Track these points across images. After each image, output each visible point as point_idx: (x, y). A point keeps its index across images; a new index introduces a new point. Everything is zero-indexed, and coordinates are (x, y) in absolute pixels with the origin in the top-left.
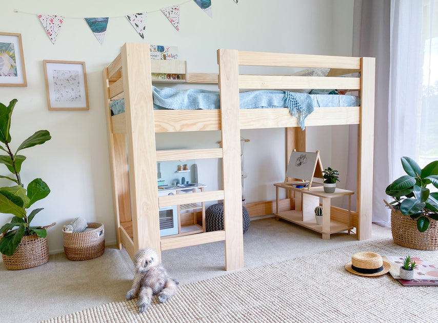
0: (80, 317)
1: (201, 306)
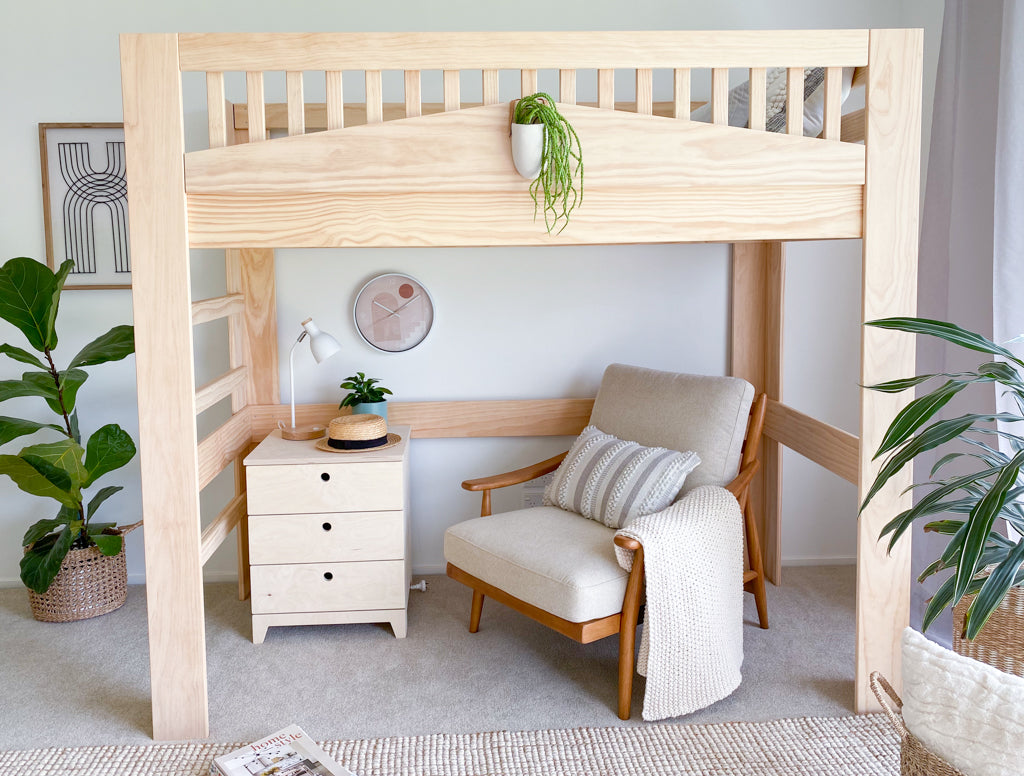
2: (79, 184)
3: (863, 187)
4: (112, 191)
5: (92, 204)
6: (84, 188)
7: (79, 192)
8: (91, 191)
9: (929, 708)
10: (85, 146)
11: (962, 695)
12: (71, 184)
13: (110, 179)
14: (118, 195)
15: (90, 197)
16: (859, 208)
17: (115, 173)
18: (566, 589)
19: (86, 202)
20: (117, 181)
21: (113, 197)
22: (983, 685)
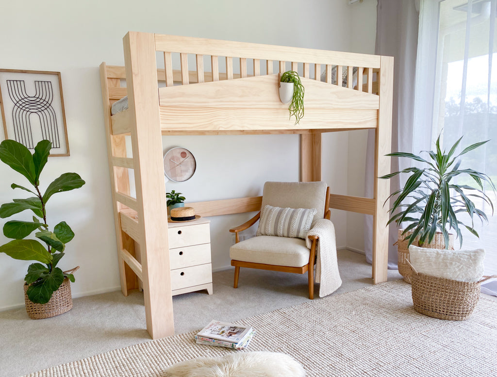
0: (89, 364)
1: (210, 352)
2: (20, 103)
3: (378, 111)
4: (39, 106)
5: (28, 113)
6: (24, 105)
7: (21, 107)
8: (27, 106)
9: (423, 264)
10: (22, 83)
11: (432, 258)
12: (16, 102)
13: (38, 100)
14: (43, 109)
15: (27, 110)
16: (376, 117)
17: (40, 97)
18: (297, 256)
19: (25, 112)
20: (41, 101)
21: (40, 110)
22: (438, 253)
